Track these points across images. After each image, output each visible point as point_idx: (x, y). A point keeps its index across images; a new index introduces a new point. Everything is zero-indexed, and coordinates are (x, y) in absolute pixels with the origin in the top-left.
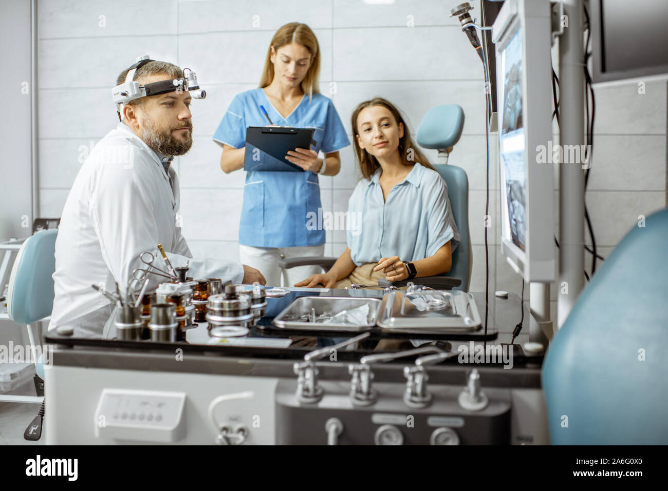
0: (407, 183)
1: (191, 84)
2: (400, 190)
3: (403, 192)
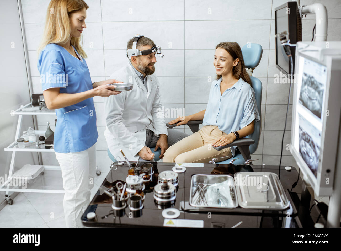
0: (234, 88)
1: (158, 52)
2: (230, 91)
3: (231, 92)
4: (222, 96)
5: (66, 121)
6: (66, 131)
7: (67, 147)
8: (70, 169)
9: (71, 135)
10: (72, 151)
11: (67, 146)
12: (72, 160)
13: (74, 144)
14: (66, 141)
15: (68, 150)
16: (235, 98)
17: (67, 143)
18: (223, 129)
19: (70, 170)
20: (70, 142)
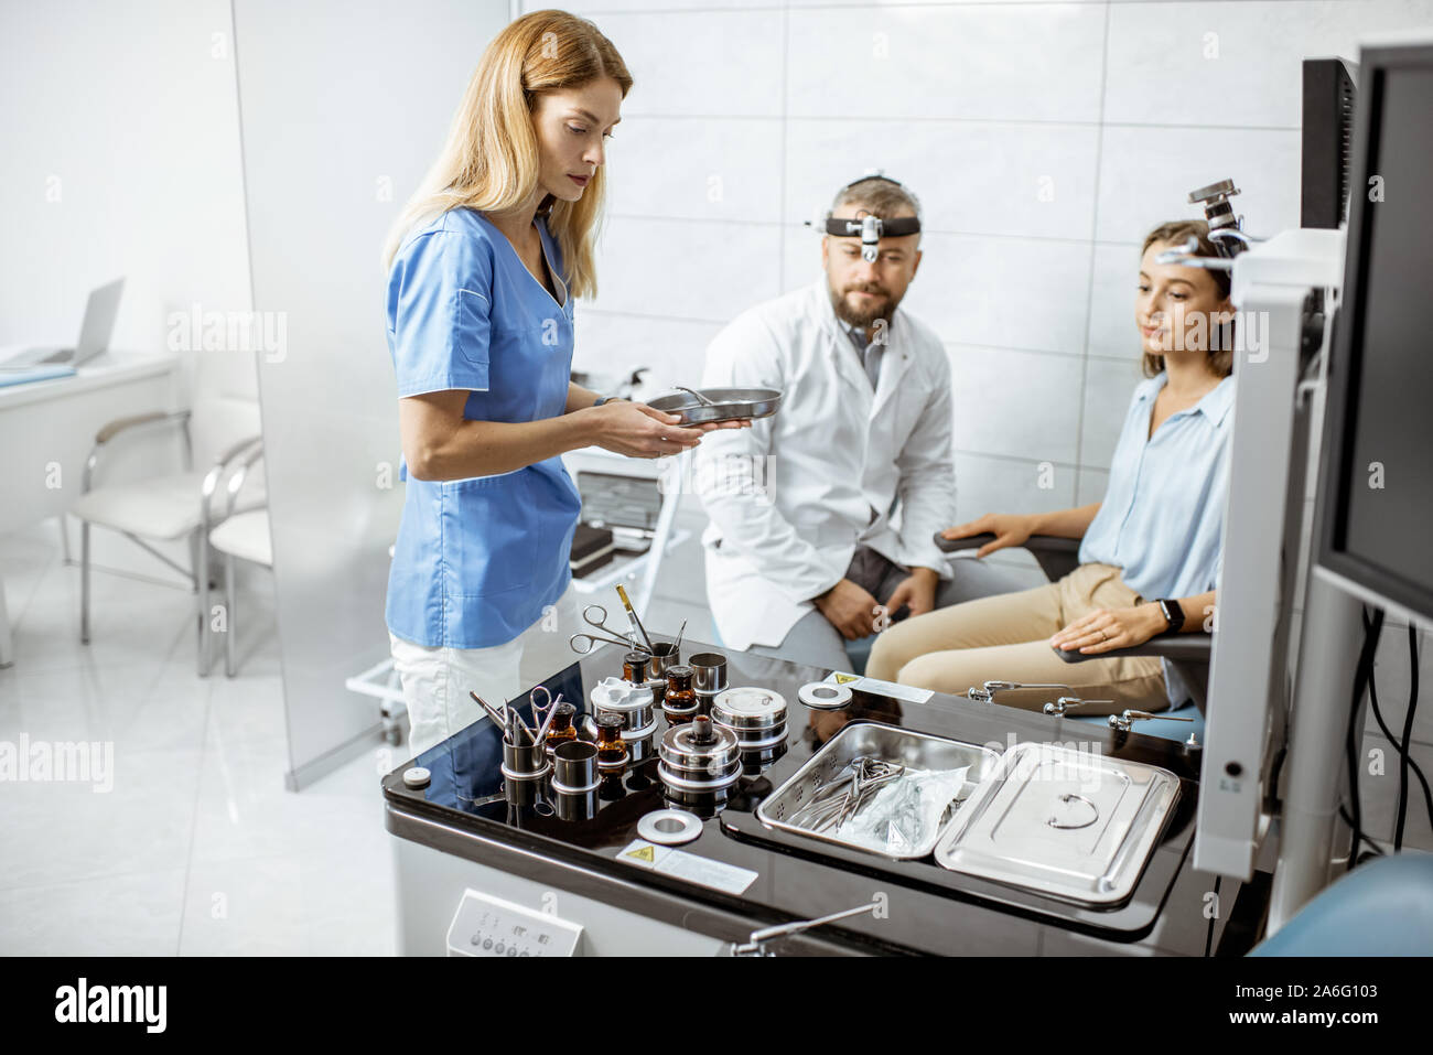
2: (1183, 424)
3: (1187, 429)
4: (1152, 440)
5: (444, 517)
6: (438, 557)
7: (436, 622)
8: (435, 717)
9: (455, 576)
10: (452, 642)
11: (433, 619)
12: (441, 682)
13: (466, 615)
14: (434, 600)
15: (434, 638)
16: (1196, 455)
17: (436, 609)
18: (1139, 582)
19: (434, 721)
20: (450, 603)
